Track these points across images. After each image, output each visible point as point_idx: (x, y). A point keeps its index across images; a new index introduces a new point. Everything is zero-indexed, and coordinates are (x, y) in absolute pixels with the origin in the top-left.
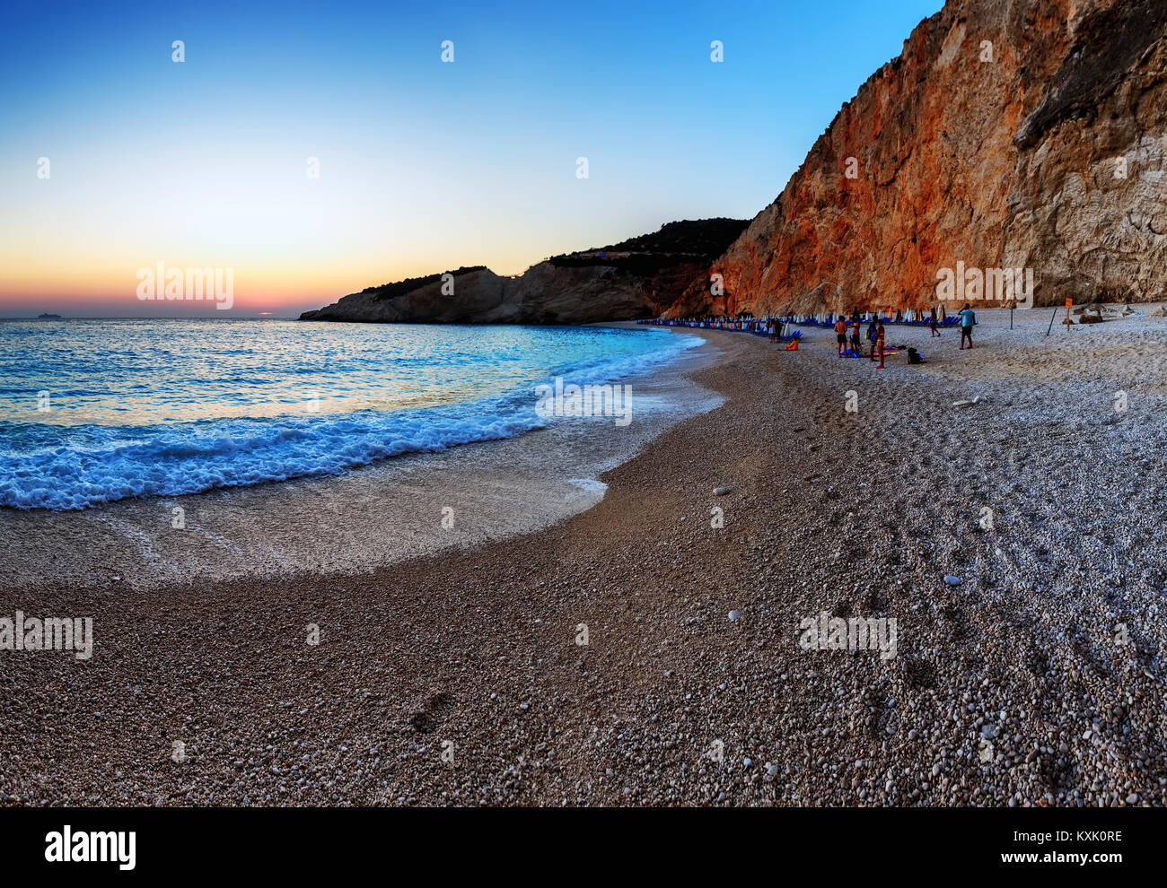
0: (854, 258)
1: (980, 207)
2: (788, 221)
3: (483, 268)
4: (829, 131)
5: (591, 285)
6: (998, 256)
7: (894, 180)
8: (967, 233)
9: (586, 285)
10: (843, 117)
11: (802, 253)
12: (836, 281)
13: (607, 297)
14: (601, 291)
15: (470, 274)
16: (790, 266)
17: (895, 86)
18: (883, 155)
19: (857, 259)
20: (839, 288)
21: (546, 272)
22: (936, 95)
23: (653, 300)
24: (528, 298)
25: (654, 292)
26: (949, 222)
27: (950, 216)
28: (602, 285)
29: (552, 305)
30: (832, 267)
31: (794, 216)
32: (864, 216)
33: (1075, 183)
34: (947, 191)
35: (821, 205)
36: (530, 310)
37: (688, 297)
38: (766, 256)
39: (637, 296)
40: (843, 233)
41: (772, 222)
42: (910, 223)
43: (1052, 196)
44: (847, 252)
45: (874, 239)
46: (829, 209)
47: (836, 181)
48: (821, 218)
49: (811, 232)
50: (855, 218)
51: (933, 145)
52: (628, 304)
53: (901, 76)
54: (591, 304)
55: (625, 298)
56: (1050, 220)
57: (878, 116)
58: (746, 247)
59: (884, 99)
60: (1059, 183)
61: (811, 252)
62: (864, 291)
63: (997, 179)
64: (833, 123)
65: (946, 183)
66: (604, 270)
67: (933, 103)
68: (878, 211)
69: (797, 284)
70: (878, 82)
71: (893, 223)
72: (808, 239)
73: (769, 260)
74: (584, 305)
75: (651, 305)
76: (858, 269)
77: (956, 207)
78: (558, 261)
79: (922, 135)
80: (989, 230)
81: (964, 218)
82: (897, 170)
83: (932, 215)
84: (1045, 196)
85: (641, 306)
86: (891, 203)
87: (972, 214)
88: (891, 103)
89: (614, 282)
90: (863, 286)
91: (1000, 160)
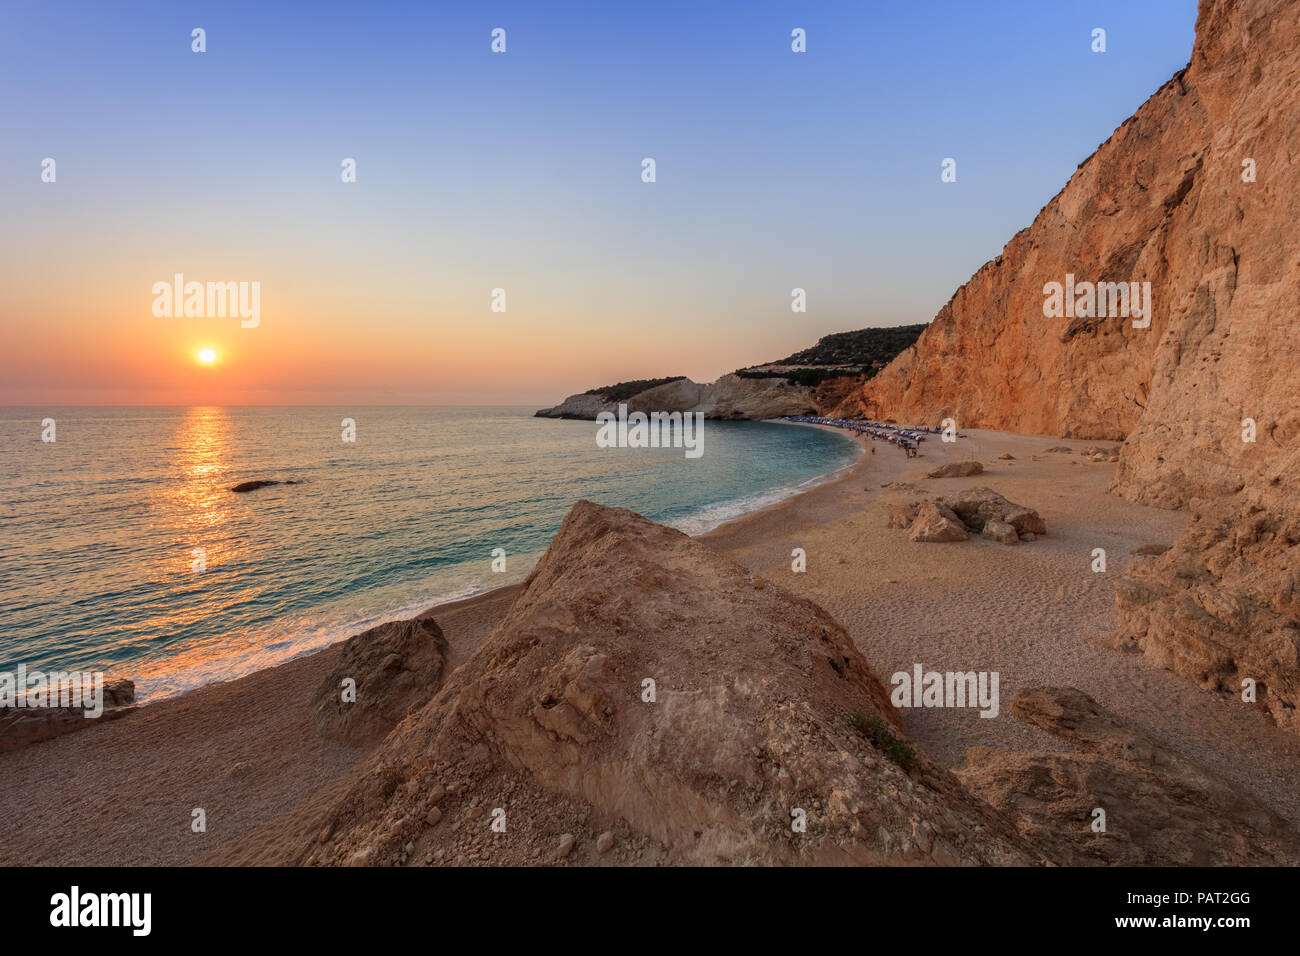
0: (968, 391)
1: (1045, 372)
2: (921, 361)
3: (684, 378)
4: (951, 303)
5: (770, 391)
6: (1055, 404)
7: (994, 344)
8: (1037, 387)
9: (765, 392)
10: (960, 295)
11: (932, 384)
12: (955, 406)
13: (781, 400)
14: (776, 396)
15: (675, 383)
16: (923, 391)
17: (996, 278)
18: (986, 328)
19: (970, 392)
20: (957, 411)
21: (733, 381)
22: (1020, 294)
23: (818, 404)
24: (721, 400)
25: (818, 398)
26: (1027, 378)
27: (1028, 374)
28: (776, 392)
29: (739, 406)
30: (953, 396)
31: (925, 358)
32: (974, 365)
33: (1092, 367)
34: (1026, 358)
35: (945, 354)
36: (723, 410)
37: (846, 405)
38: (906, 383)
39: (805, 400)
40: (961, 374)
41: (910, 360)
42: (1005, 374)
43: (1082, 373)
44: (963, 387)
45: (982, 381)
46: (950, 357)
47: (955, 339)
48: (944, 362)
49: (938, 370)
50: (969, 364)
51: (1018, 326)
52: (797, 406)
53: (1000, 274)
54: (768, 405)
55: (795, 401)
56: (1083, 387)
57: (984, 297)
58: (891, 375)
59: (989, 286)
60: (1084, 367)
61: (938, 383)
62: (974, 414)
63: (1054, 357)
64: (954, 297)
65: (1024, 353)
66: (778, 381)
67: (1018, 300)
68: (984, 363)
69: (929, 405)
70: (986, 273)
71: (994, 372)
72: (935, 374)
73: (908, 386)
74: (763, 406)
75: (815, 407)
76: (970, 400)
77: (1032, 369)
78: (742, 374)
79: (1011, 318)
80: (1050, 387)
81: (1036, 376)
82: (995, 339)
83: (1017, 372)
84: (1078, 373)
85: (807, 407)
86: (993, 358)
87: (1040, 375)
88: (993, 292)
89: (786, 390)
90: (974, 411)
91: (1056, 344)
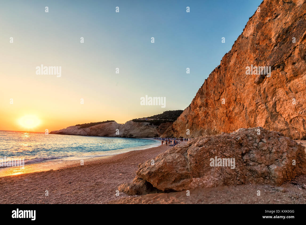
0: (210, 122)
1: (246, 105)
2: (192, 111)
3: (114, 121)
4: (202, 87)
5: (143, 127)
6: (254, 121)
7: (220, 99)
8: (242, 113)
9: (141, 127)
10: (205, 83)
11: (196, 121)
12: (205, 129)
13: (147, 131)
14: (145, 129)
15: (110, 122)
16: (193, 124)
17: (219, 73)
18: (216, 92)
19: (211, 122)
20: (205, 131)
21: (131, 123)
22: (230, 73)
23: (159, 132)
24: (126, 130)
25: (159, 130)
26: (237, 110)
27: (237, 108)
28: (145, 127)
29: (132, 132)
30: (204, 124)
31: (193, 110)
32: (212, 110)
33: (281, 92)
34: (235, 101)
35: (200, 107)
36: (126, 134)
37: (167, 132)
38: (187, 121)
39: (155, 131)
40: (207, 114)
41: (188, 112)
42: (225, 111)
43: (272, 98)
44: (208, 120)
45: (215, 116)
46: (202, 108)
47: (204, 100)
48: (200, 110)
49: (198, 114)
50: (210, 110)
51: (230, 88)
52: (152, 133)
53: (220, 70)
54: (143, 133)
55: (151, 131)
56: (273, 107)
57: (214, 82)
58: (182, 118)
59: (216, 77)
60: (274, 93)
61: (198, 120)
62: (213, 132)
63: (251, 95)
64: (203, 85)
65: (234, 98)
66: (146, 123)
67: (229, 76)
68: (216, 108)
69: (195, 129)
70: (214, 73)
71: (220, 112)
72: (197, 116)
73: (188, 122)
74: (141, 133)
75: (158, 134)
76: (211, 125)
77: (238, 105)
78: (135, 121)
79: (226, 85)
80: (250, 112)
81: (241, 109)
82: (220, 96)
83: (231, 109)
84: (269, 99)
85: (156, 134)
86: (219, 105)
87: (244, 107)
88: (218, 78)
89: (149, 127)
90: (213, 130)
91: (251, 89)
